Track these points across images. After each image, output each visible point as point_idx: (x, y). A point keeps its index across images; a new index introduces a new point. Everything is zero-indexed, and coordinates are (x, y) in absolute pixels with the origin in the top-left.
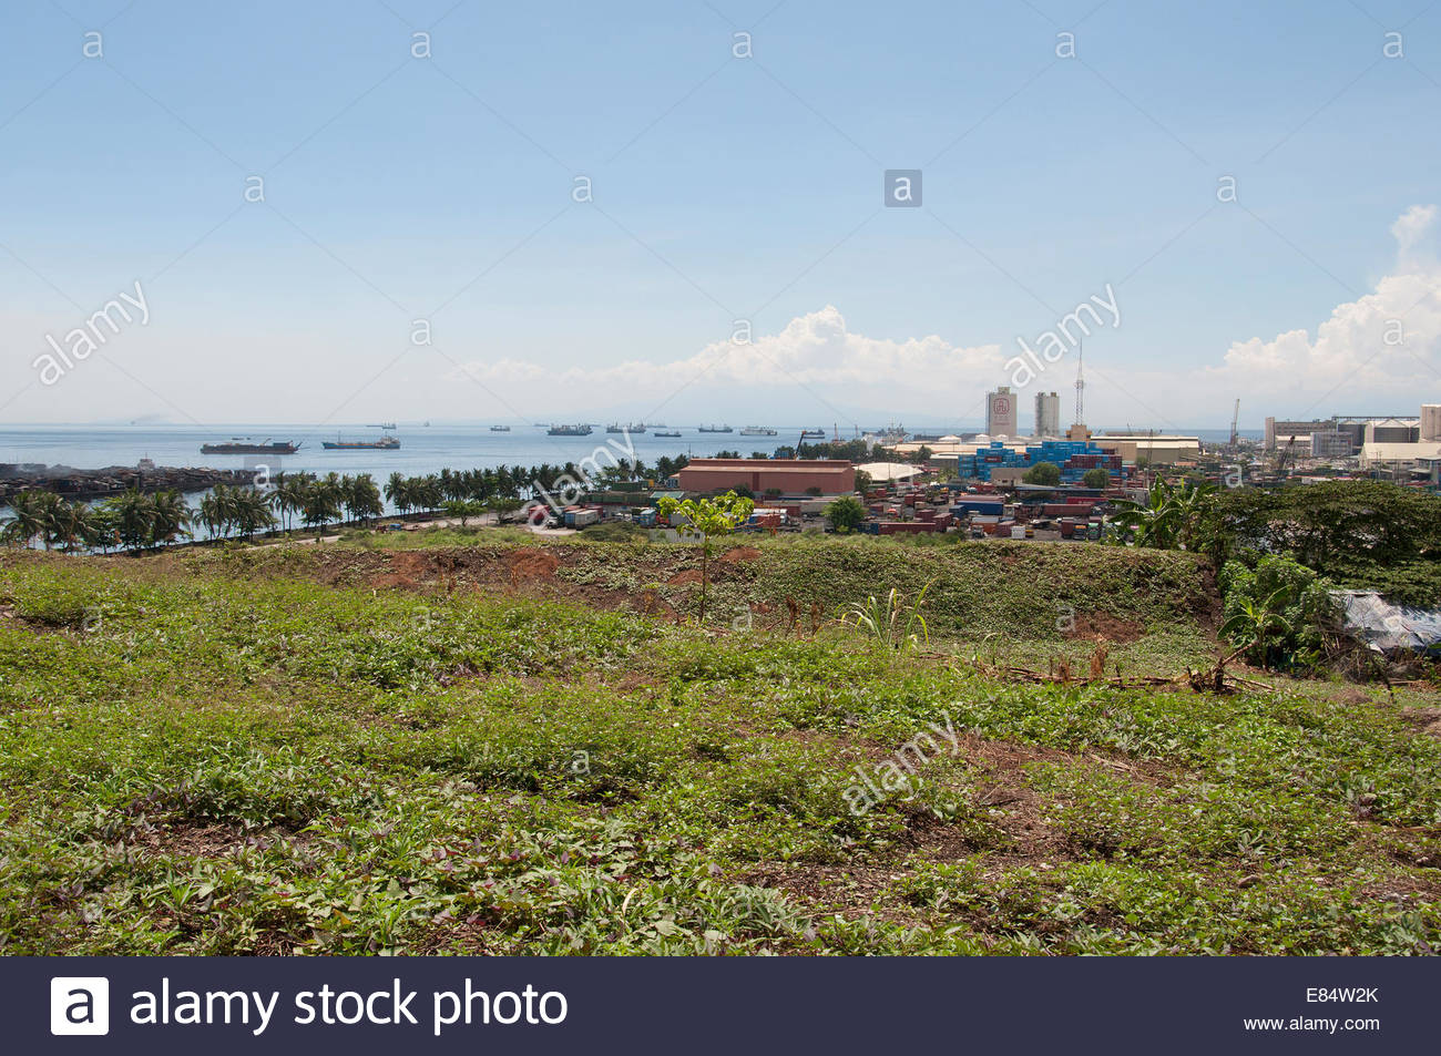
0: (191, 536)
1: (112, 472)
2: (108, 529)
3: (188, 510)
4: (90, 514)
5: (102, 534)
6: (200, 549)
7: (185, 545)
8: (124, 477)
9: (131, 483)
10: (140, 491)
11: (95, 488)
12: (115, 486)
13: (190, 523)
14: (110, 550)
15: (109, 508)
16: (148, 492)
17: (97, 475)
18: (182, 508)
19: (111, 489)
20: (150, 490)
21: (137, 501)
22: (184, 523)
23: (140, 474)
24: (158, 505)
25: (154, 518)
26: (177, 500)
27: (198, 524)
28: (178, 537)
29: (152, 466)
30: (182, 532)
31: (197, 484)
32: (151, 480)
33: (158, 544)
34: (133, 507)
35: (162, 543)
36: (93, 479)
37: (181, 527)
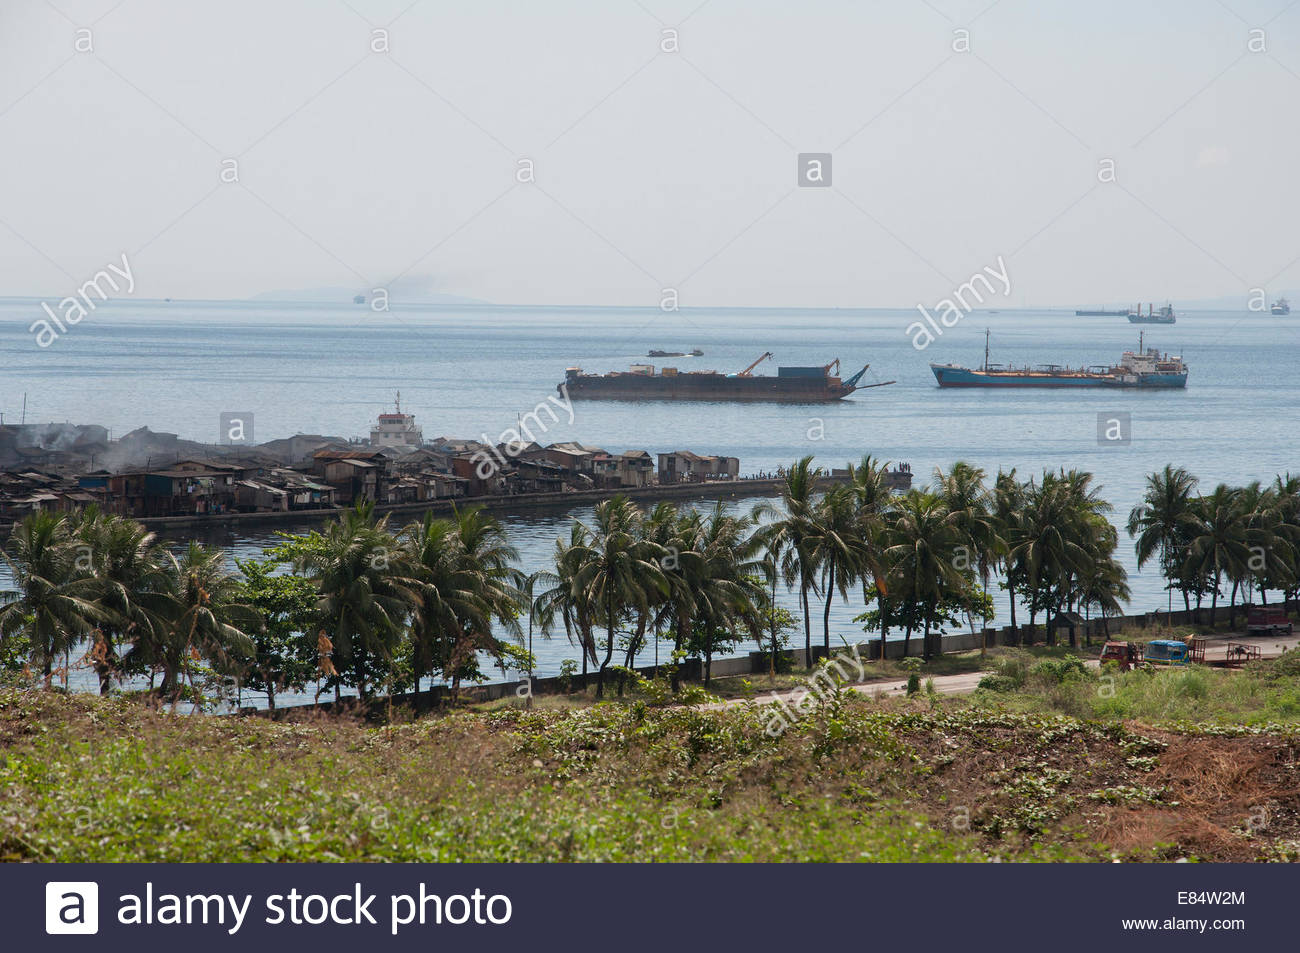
0: (526, 661)
1: (299, 453)
2: (283, 632)
3: (517, 577)
4: (230, 582)
5: (263, 648)
6: (552, 704)
7: (507, 689)
8: (331, 471)
9: (351, 488)
10: (379, 516)
11: (248, 501)
12: (305, 498)
13: (524, 619)
14: (286, 699)
15: (286, 568)
16: (401, 519)
17: (249, 463)
18: (501, 572)
19: (293, 506)
20: (409, 509)
21: (368, 547)
22: (507, 618)
23: (378, 460)
24: (431, 557)
25: (418, 600)
26: (489, 543)
27: (547, 623)
28: (485, 662)
29: (414, 436)
30: (497, 648)
31: (545, 496)
32: (410, 480)
33: (425, 685)
34: (358, 565)
35: (438, 680)
36: (240, 475)
37: (498, 631)
